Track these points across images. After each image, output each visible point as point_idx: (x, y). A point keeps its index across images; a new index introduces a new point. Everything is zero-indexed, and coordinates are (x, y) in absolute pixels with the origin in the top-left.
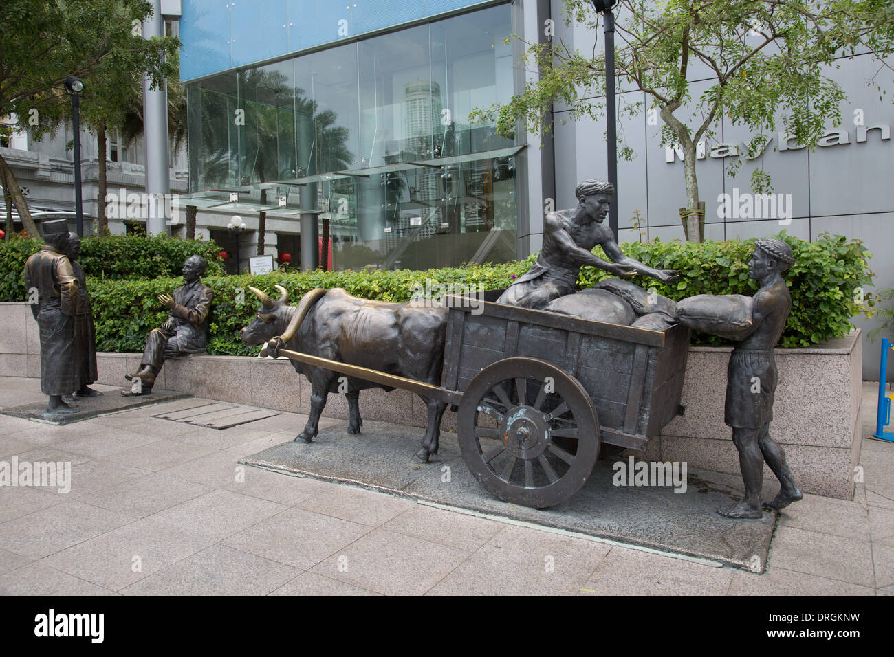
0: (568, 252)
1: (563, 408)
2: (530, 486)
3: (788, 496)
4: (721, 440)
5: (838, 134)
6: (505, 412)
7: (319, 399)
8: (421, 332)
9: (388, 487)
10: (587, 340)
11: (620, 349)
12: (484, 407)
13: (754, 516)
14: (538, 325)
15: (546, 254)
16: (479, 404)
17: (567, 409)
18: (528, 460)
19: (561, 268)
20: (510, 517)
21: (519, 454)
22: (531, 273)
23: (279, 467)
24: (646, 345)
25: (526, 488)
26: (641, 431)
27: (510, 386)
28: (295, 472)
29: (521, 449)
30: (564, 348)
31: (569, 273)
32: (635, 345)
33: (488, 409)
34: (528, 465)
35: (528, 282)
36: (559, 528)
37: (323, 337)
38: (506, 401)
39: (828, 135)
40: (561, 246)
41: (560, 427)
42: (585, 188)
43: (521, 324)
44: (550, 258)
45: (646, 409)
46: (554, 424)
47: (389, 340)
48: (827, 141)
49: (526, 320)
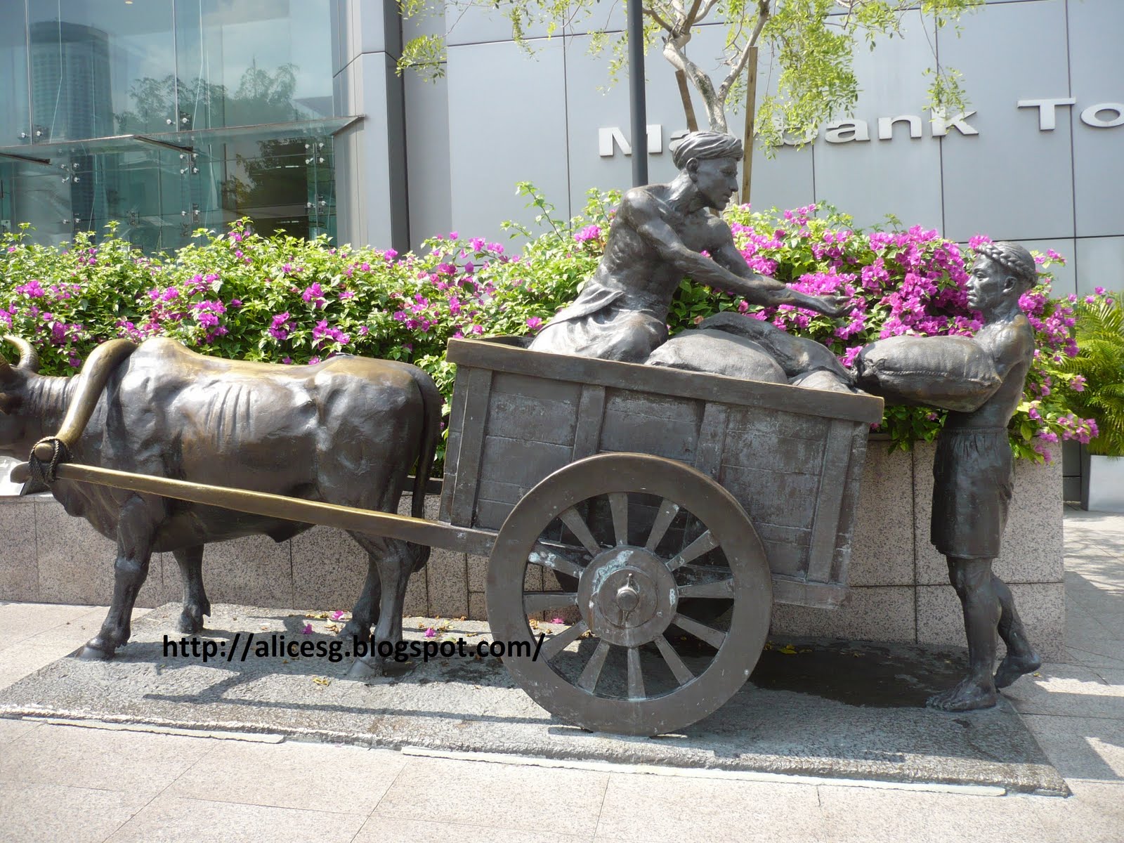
0: (674, 260)
1: (704, 543)
2: (638, 695)
3: (1020, 665)
4: (868, 587)
5: (854, 126)
6: (583, 560)
7: (131, 566)
8: (370, 418)
9: (341, 731)
10: (739, 417)
11: (801, 430)
12: (543, 554)
13: (987, 703)
14: (643, 392)
15: (618, 265)
16: (533, 550)
17: (713, 545)
18: (633, 648)
19: (645, 293)
20: (611, 758)
21: (618, 637)
22: (588, 302)
23: (74, 713)
24: (850, 421)
25: (632, 700)
26: (837, 576)
27: (594, 510)
28: (116, 721)
29: (622, 628)
30: (695, 434)
31: (659, 302)
32: (829, 421)
33: (551, 555)
34: (633, 657)
35: (583, 319)
36: (710, 768)
37: (143, 437)
38: (588, 540)
39: (841, 126)
40: (660, 248)
41: (689, 581)
42: (699, 145)
43: (611, 391)
44: (625, 272)
45: (847, 535)
46: (680, 577)
47: (296, 438)
48: (840, 134)
49: (622, 384)
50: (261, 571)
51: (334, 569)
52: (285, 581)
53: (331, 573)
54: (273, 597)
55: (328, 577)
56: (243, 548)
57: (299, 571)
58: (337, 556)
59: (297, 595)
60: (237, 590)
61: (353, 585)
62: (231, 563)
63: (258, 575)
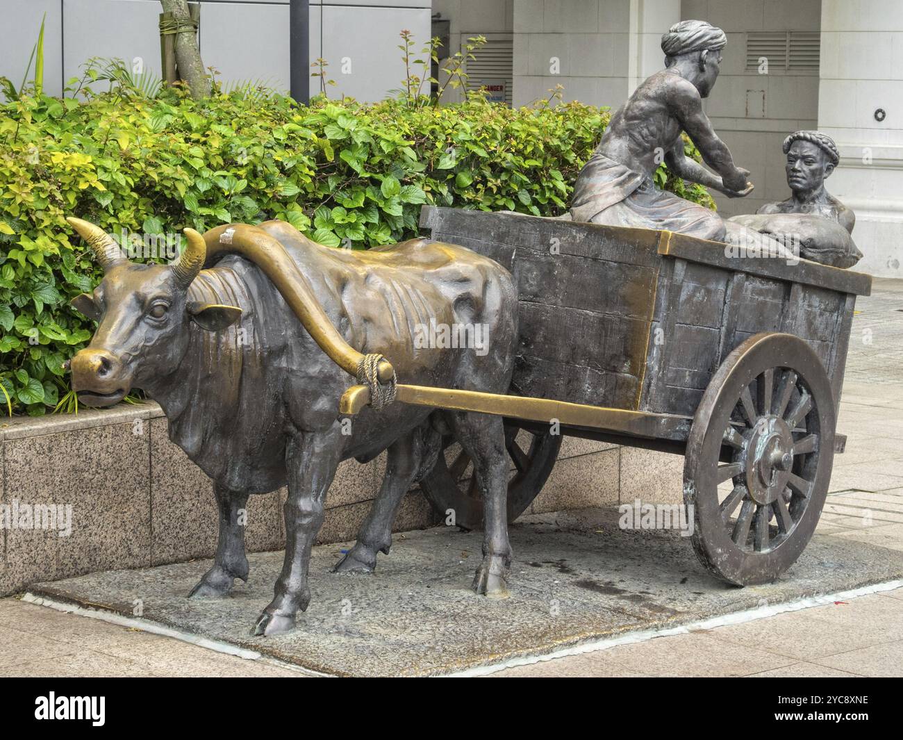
1: (807, 406)
11: (828, 304)
12: (728, 430)
14: (760, 277)
17: (811, 407)
21: (764, 497)
29: (767, 488)
32: (844, 295)
34: (766, 514)
43: (747, 276)
50: (118, 523)
51: (193, 505)
52: (144, 530)
53: (191, 511)
54: (130, 555)
55: (188, 518)
56: (100, 494)
57: (158, 515)
58: (197, 488)
59: (156, 546)
60: (92, 552)
61: (211, 523)
62: (86, 518)
63: (115, 528)
